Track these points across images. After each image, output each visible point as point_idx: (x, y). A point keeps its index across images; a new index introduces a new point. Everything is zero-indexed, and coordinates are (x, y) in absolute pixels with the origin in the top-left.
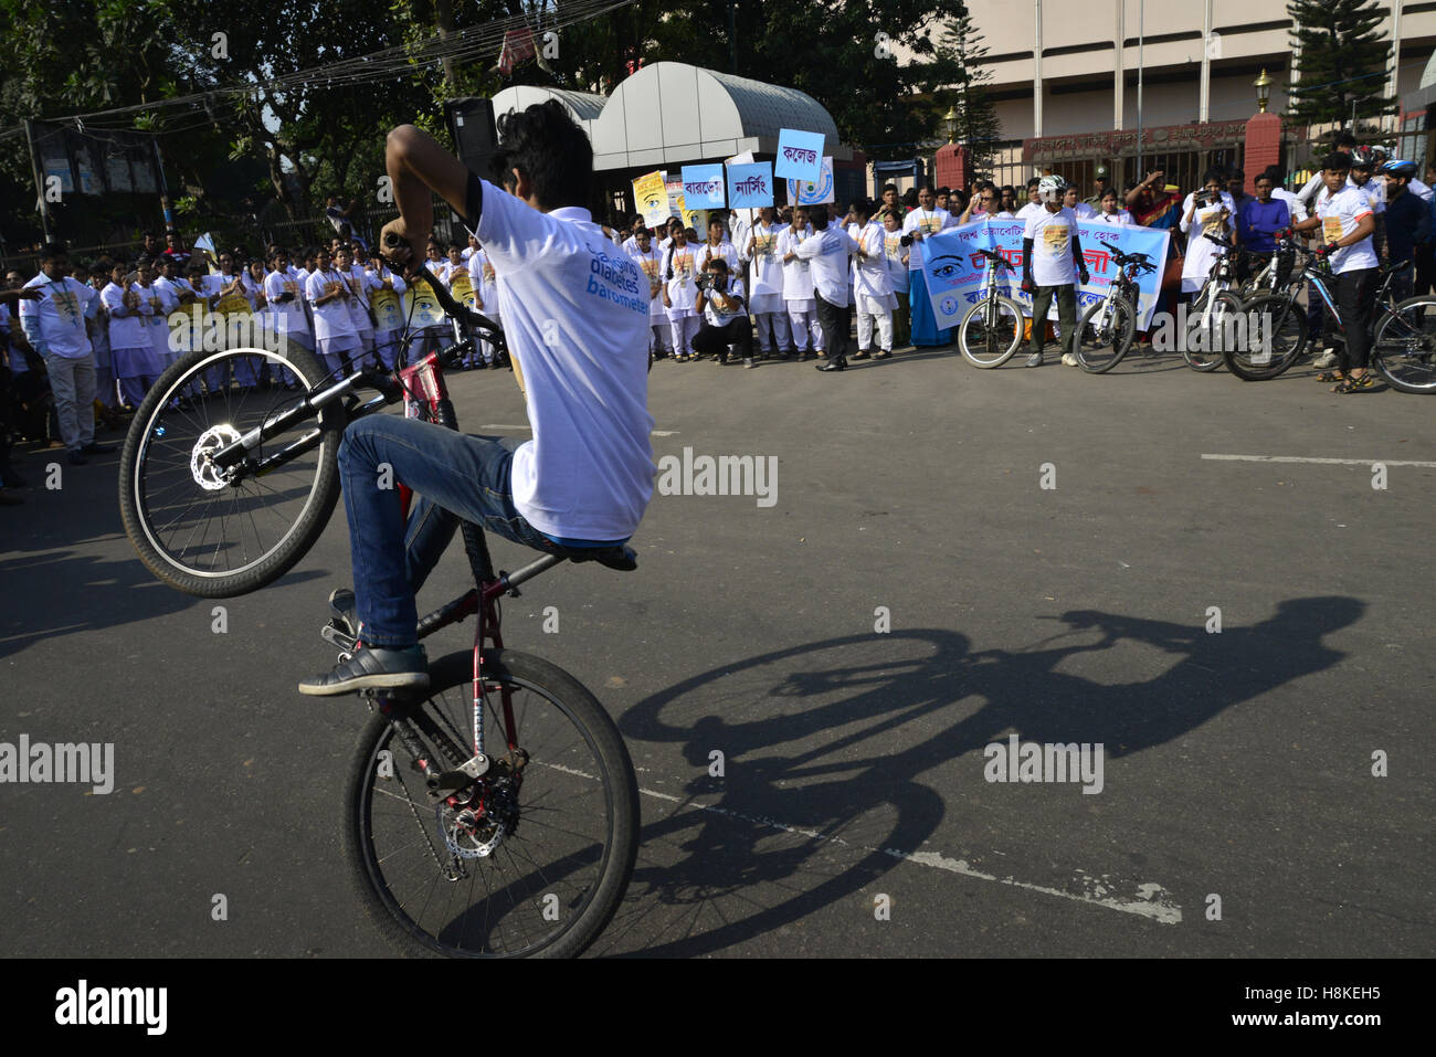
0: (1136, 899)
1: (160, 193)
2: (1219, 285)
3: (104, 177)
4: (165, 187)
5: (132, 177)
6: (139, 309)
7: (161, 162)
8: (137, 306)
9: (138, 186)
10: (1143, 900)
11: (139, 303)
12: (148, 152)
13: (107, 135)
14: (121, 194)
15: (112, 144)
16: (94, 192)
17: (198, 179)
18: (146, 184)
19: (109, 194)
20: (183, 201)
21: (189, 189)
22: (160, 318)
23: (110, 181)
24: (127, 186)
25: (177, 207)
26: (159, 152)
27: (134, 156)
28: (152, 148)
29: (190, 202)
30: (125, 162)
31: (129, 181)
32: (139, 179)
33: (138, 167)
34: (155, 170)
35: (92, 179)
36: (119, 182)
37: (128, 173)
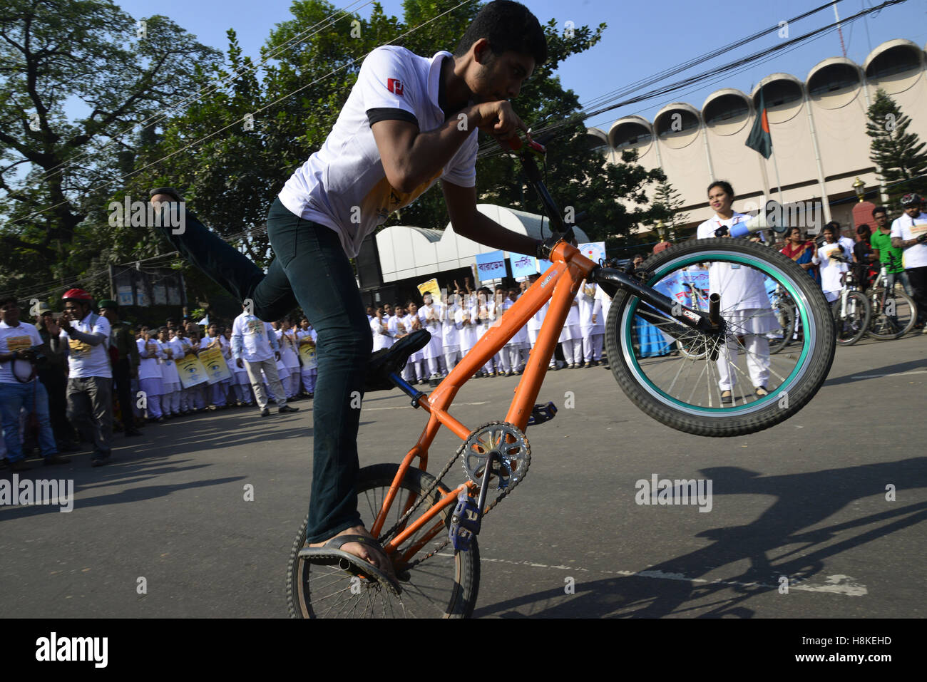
0: (826, 584)
1: (183, 306)
2: (847, 288)
3: (150, 295)
4: (186, 301)
5: (167, 296)
6: (156, 354)
7: (185, 289)
8: (154, 352)
9: (170, 302)
10: (832, 584)
11: (157, 350)
12: (177, 282)
13: (153, 270)
14: (161, 307)
15: (156, 276)
16: (145, 305)
17: (206, 297)
18: (175, 299)
19: (153, 307)
20: (196, 311)
21: (201, 304)
22: (171, 361)
23: (154, 298)
24: (164, 302)
25: (193, 315)
26: (184, 283)
27: (168, 283)
28: (180, 280)
29: (200, 312)
30: (163, 287)
31: (165, 298)
32: (171, 297)
33: (171, 290)
34: (181, 293)
35: (144, 298)
36: (160, 298)
37: (164, 294)
